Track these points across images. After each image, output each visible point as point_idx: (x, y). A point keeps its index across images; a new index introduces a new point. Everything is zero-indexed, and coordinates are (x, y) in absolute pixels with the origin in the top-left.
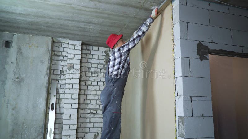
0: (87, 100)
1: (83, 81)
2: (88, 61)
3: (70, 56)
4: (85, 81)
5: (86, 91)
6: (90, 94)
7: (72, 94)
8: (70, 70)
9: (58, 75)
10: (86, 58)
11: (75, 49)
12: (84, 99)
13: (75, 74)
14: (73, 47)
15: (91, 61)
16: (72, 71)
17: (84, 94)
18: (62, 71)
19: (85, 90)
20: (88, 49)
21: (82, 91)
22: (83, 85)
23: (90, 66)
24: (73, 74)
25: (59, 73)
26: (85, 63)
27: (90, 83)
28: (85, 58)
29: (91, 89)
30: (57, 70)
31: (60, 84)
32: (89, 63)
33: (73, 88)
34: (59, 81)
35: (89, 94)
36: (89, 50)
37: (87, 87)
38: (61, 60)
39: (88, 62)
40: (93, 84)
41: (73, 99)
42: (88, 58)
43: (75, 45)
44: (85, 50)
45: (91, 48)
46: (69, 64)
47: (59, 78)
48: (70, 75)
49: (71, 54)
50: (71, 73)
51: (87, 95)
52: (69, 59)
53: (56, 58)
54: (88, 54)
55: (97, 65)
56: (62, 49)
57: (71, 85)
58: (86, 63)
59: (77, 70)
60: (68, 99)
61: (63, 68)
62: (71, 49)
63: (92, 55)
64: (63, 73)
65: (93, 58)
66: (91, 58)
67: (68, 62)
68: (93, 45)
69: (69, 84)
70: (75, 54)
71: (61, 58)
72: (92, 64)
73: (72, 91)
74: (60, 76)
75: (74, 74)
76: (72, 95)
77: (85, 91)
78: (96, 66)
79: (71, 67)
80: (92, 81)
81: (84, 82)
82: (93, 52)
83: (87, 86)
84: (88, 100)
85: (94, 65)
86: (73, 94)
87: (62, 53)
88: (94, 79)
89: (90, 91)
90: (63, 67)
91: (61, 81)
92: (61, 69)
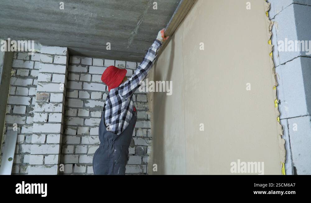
0: (79, 165)
1: (73, 127)
2: (82, 87)
3: (43, 78)
4: (77, 127)
5: (77, 146)
6: (86, 154)
7: (45, 155)
8: (41, 106)
9: (22, 115)
10: (78, 81)
11: (54, 62)
12: (74, 165)
13: (53, 113)
14: (50, 60)
15: (88, 87)
16: (46, 107)
17: (74, 153)
18: (29, 109)
19: (75, 146)
20: (83, 63)
21: (69, 147)
22: (73, 136)
23: (87, 96)
24: (49, 113)
25: (23, 111)
26: (76, 92)
27: (85, 130)
28: (76, 81)
29: (88, 143)
30: (19, 105)
31: (24, 134)
32: (85, 90)
33: (47, 142)
34: (23, 127)
35: (84, 154)
36: (84, 66)
37: (79, 138)
38: (28, 87)
39: (83, 90)
40: (91, 133)
41: (47, 166)
42: (83, 82)
43: (53, 56)
44: (77, 65)
45: (89, 61)
46: (40, 92)
47: (24, 123)
48: (43, 115)
49: (44, 73)
50: (44, 112)
51: (80, 155)
52: (41, 82)
53: (19, 82)
54: (83, 73)
55: (100, 94)
56: (30, 65)
57: (43, 136)
58: (79, 91)
59: (57, 105)
60: (35, 165)
61: (31, 102)
62: (45, 63)
63: (92, 75)
64: (31, 112)
65: (93, 80)
66: (89, 81)
67: (39, 88)
68: (93, 57)
69: (39, 134)
70: (54, 73)
71: (29, 81)
72: (90, 92)
73: (44, 149)
74: (24, 118)
75: (51, 114)
76: (44, 157)
77: (75, 148)
78: (99, 96)
79: (44, 99)
80: (90, 127)
81: (75, 129)
82: (92, 70)
83: (81, 136)
84: (81, 166)
85: (94, 96)
86: (47, 155)
87: (30, 72)
88: (94, 122)
89: (86, 146)
90: (32, 99)
91: (27, 128)
92: (28, 104)
